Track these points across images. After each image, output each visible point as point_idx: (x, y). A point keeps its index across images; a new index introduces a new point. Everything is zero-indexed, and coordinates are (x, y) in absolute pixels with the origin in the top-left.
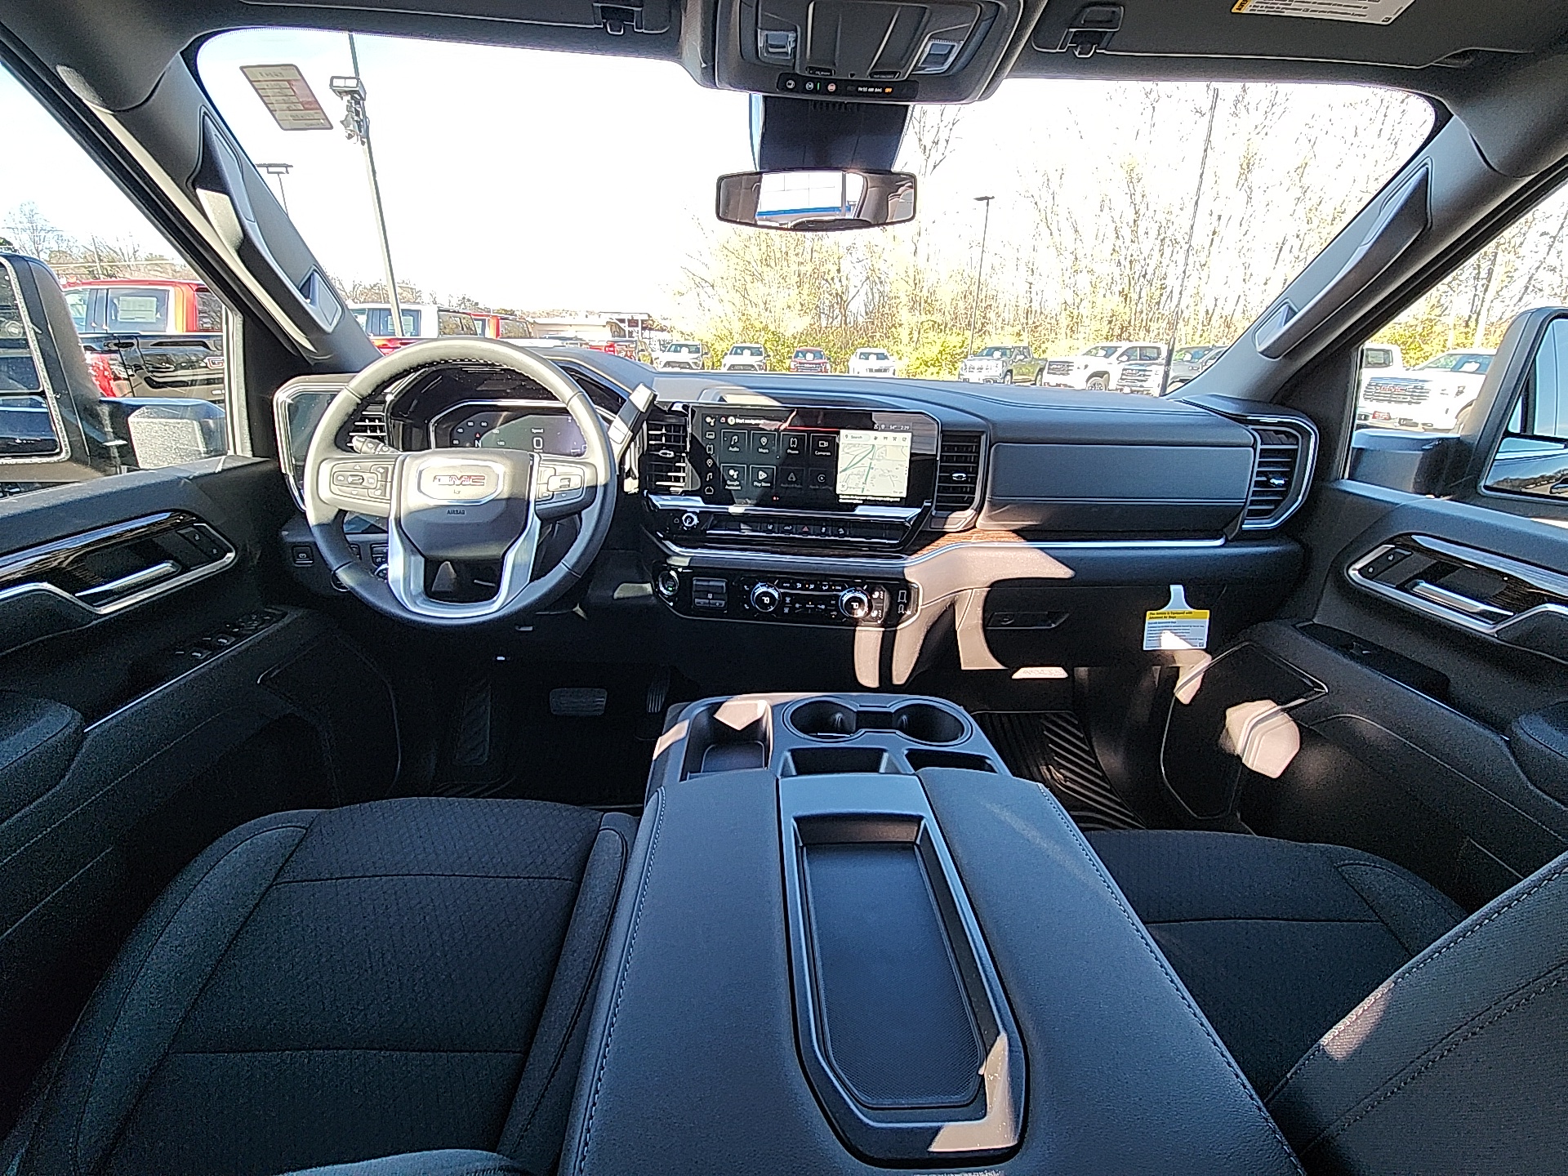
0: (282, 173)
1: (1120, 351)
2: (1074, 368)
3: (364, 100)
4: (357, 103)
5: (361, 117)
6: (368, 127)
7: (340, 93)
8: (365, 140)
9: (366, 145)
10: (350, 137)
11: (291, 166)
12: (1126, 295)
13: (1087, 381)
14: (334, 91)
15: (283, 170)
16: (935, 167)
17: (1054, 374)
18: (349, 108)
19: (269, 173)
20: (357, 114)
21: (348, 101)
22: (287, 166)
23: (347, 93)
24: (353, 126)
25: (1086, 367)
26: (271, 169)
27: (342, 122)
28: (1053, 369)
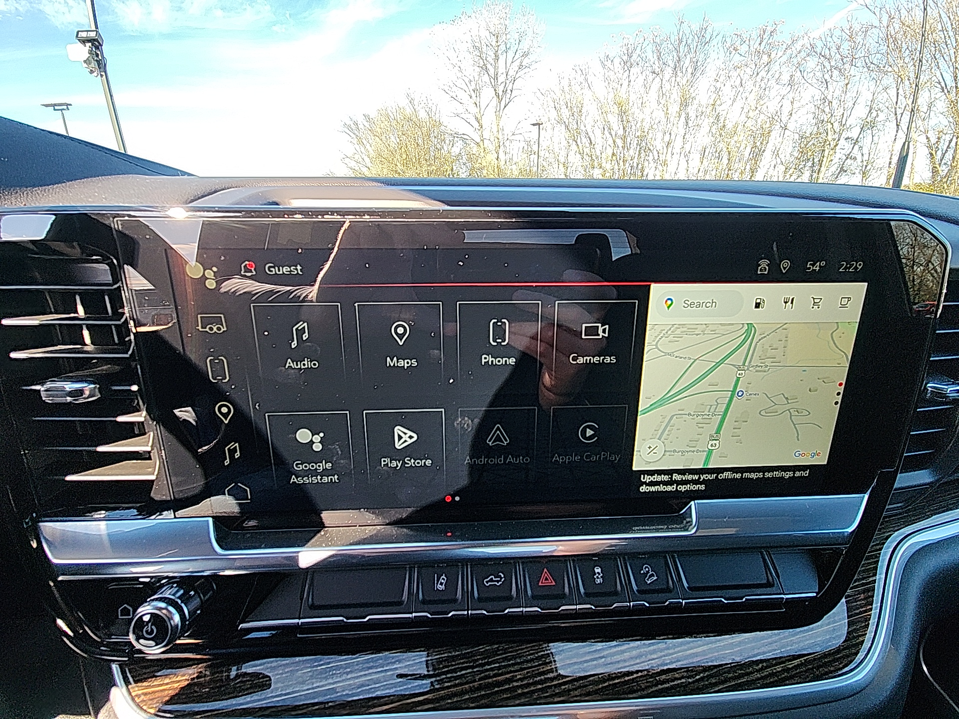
0: (64, 109)
3: (101, 46)
4: (97, 48)
5: (100, 57)
6: (105, 65)
7: (84, 41)
8: (103, 74)
9: (104, 77)
10: (92, 72)
11: (70, 105)
14: (79, 40)
15: (65, 107)
16: (505, 107)
18: (90, 52)
19: (55, 110)
20: (97, 55)
21: (90, 47)
23: (89, 41)
24: (94, 64)
26: (56, 108)
27: (85, 62)
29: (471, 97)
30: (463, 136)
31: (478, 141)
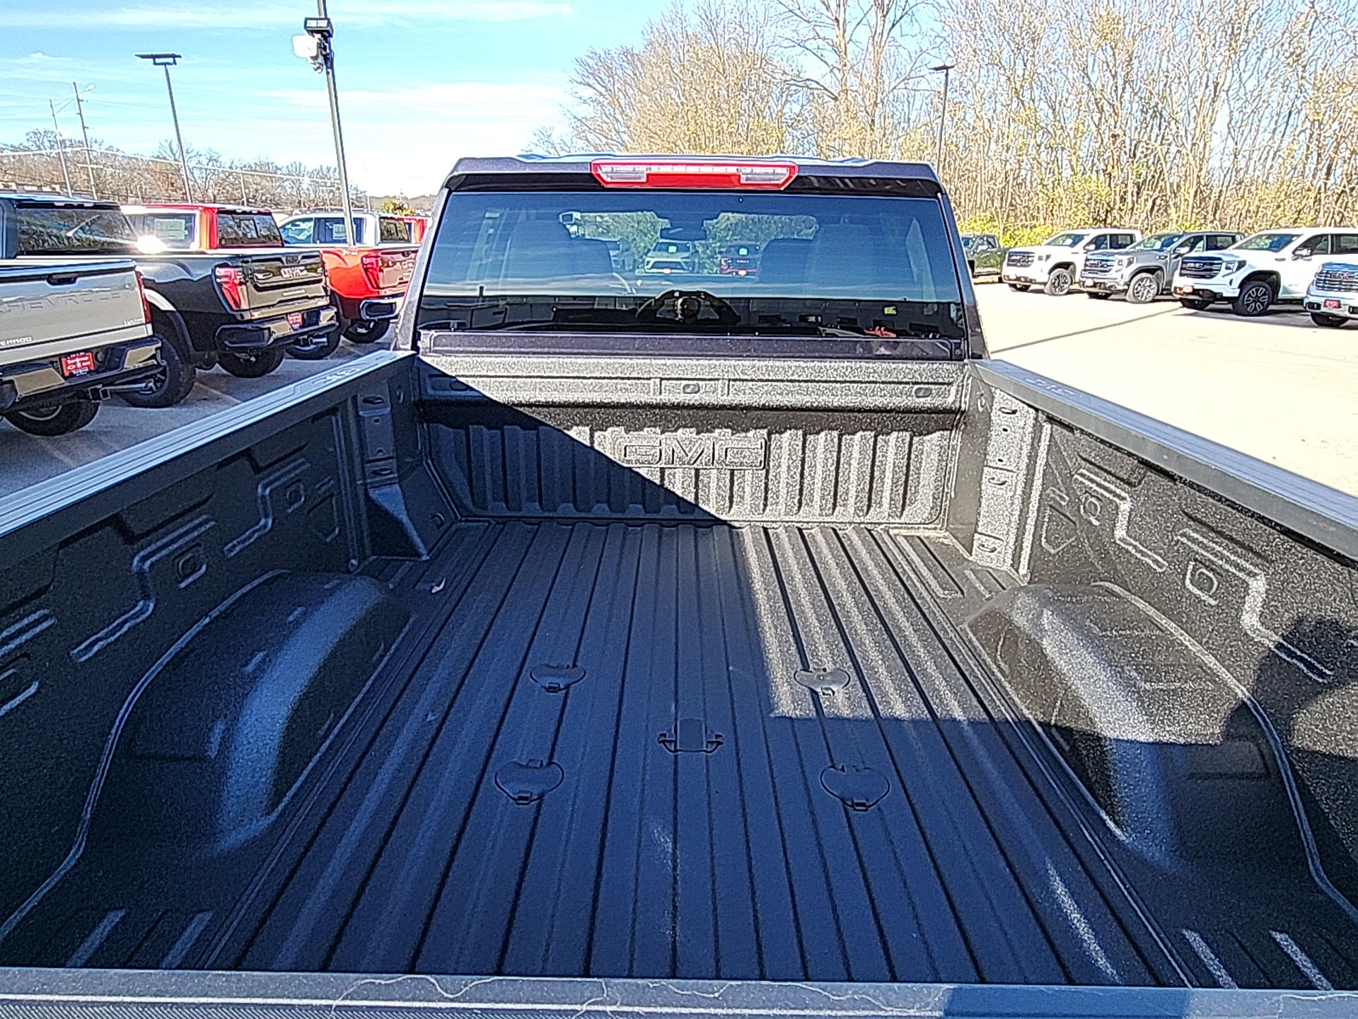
0: (169, 64)
1: (1087, 239)
2: (1036, 259)
4: (326, 40)
5: (328, 52)
6: (332, 59)
7: (312, 32)
8: (330, 71)
9: (331, 75)
10: (317, 70)
11: (179, 56)
12: (1110, 174)
13: (1050, 272)
14: (306, 30)
15: (171, 60)
16: (894, 25)
17: (1015, 265)
18: (318, 45)
19: (155, 64)
21: (318, 39)
22: (174, 56)
23: (318, 32)
24: (321, 59)
25: (1048, 257)
26: (158, 60)
27: (311, 56)
28: (1013, 261)
29: (828, 8)
30: (808, 83)
31: (836, 94)
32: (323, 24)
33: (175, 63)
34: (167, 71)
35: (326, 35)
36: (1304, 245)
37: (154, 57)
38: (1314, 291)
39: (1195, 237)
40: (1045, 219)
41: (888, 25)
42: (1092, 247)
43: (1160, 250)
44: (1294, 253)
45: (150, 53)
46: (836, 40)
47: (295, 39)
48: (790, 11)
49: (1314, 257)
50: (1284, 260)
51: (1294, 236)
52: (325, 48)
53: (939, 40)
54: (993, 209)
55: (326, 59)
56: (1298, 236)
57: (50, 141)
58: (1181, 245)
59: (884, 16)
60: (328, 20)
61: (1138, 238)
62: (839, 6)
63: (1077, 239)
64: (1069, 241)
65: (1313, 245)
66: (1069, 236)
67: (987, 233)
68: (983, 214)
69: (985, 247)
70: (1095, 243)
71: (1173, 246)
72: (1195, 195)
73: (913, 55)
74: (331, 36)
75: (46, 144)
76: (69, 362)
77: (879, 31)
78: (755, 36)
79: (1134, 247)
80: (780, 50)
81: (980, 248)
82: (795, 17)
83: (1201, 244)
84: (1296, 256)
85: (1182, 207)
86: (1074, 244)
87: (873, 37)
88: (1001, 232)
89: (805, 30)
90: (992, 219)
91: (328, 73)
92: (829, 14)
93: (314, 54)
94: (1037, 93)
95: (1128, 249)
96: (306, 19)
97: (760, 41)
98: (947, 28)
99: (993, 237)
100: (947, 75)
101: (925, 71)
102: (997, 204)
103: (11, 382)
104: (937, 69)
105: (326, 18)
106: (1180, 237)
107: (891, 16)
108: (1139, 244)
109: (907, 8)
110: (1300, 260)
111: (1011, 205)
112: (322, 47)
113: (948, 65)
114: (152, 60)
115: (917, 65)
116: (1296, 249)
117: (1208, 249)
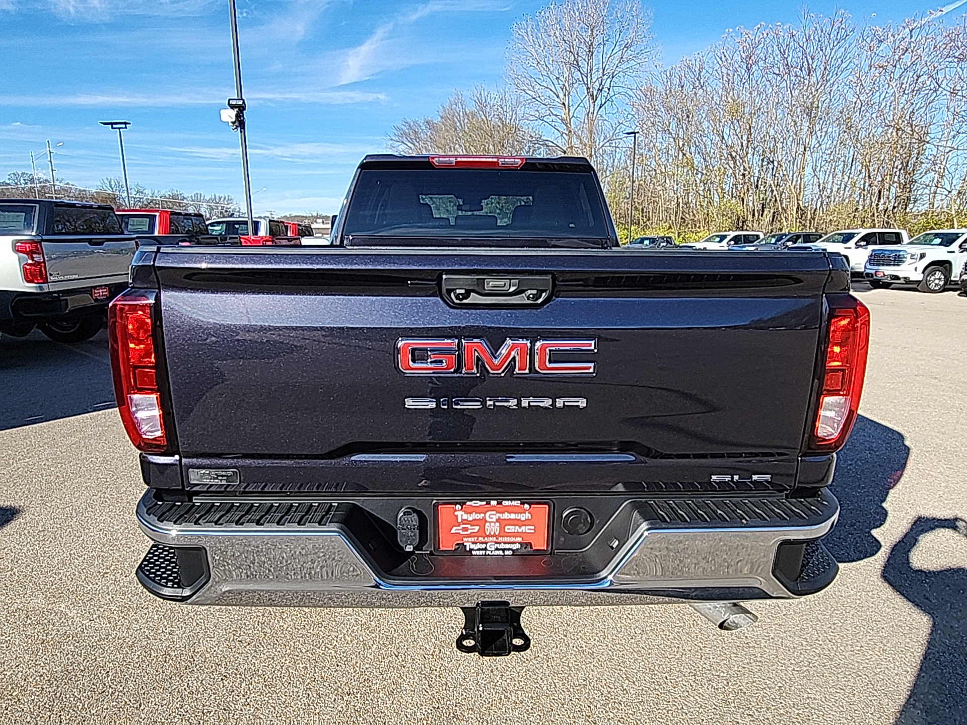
0: (122, 128)
7: (233, 107)
11: (129, 124)
12: (742, 198)
15: (123, 126)
21: (237, 111)
22: (125, 123)
23: (236, 107)
24: (237, 124)
26: (114, 126)
29: (558, 97)
30: (547, 142)
31: (565, 149)
32: (241, 102)
33: (126, 128)
34: (120, 132)
35: (241, 109)
36: (862, 239)
37: (112, 124)
38: (868, 266)
39: (797, 235)
40: (704, 227)
41: (597, 108)
42: (732, 243)
43: (775, 243)
44: (856, 244)
45: (110, 121)
46: (564, 116)
47: (222, 111)
48: (534, 98)
49: (869, 246)
50: (850, 248)
51: (855, 233)
52: (240, 117)
53: (630, 116)
54: (671, 222)
55: (240, 123)
56: (858, 234)
57: (25, 180)
58: (788, 241)
59: (594, 102)
60: (243, 100)
61: (762, 236)
62: (565, 95)
63: (722, 238)
64: (718, 239)
65: (868, 239)
66: (717, 236)
67: (667, 235)
68: (664, 225)
69: (665, 244)
70: (734, 241)
71: (783, 241)
72: (797, 212)
73: (614, 126)
74: (244, 109)
75: (22, 181)
76: (96, 291)
77: (591, 111)
78: (511, 113)
79: (759, 242)
80: (527, 122)
81: (662, 244)
82: (537, 102)
83: (800, 240)
84: (858, 246)
85: (790, 219)
86: (720, 241)
87: (588, 115)
88: (676, 235)
89: (543, 110)
90: (670, 227)
91: (241, 132)
92: (558, 100)
93: (234, 120)
94: (693, 149)
95: (755, 243)
96: (229, 100)
97: (514, 117)
98: (634, 109)
99: (670, 238)
100: (635, 137)
101: (622, 135)
102: (673, 218)
103: (66, 300)
104: (628, 134)
105: (242, 99)
106: (786, 235)
107: (598, 102)
108: (762, 240)
109: (609, 97)
110: (860, 249)
111: (682, 218)
112: (237, 116)
113: (636, 131)
114: (110, 126)
115: (617, 131)
116: (858, 242)
117: (805, 242)
